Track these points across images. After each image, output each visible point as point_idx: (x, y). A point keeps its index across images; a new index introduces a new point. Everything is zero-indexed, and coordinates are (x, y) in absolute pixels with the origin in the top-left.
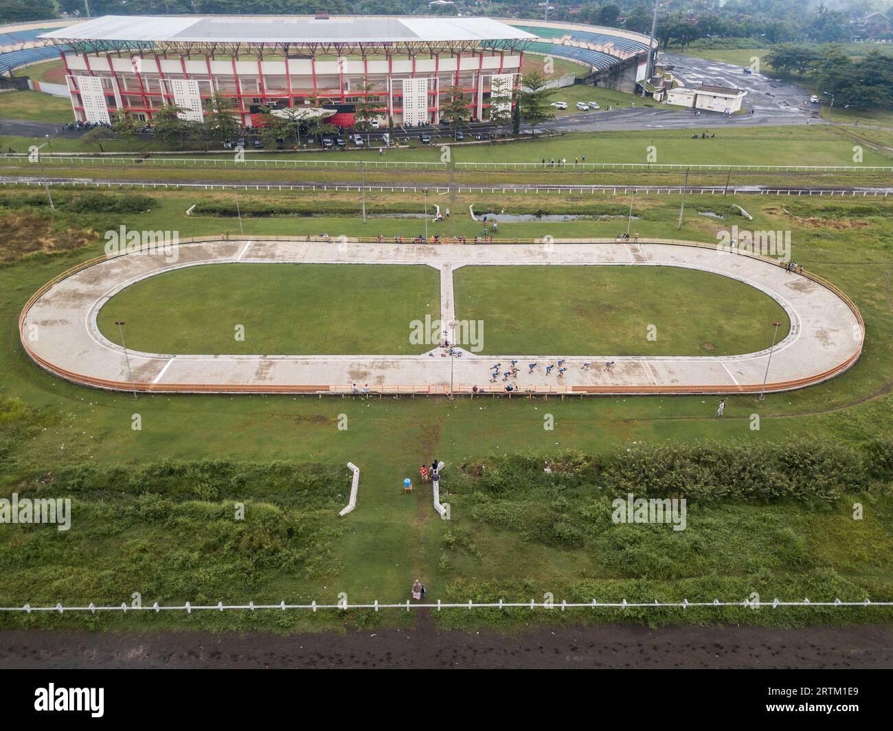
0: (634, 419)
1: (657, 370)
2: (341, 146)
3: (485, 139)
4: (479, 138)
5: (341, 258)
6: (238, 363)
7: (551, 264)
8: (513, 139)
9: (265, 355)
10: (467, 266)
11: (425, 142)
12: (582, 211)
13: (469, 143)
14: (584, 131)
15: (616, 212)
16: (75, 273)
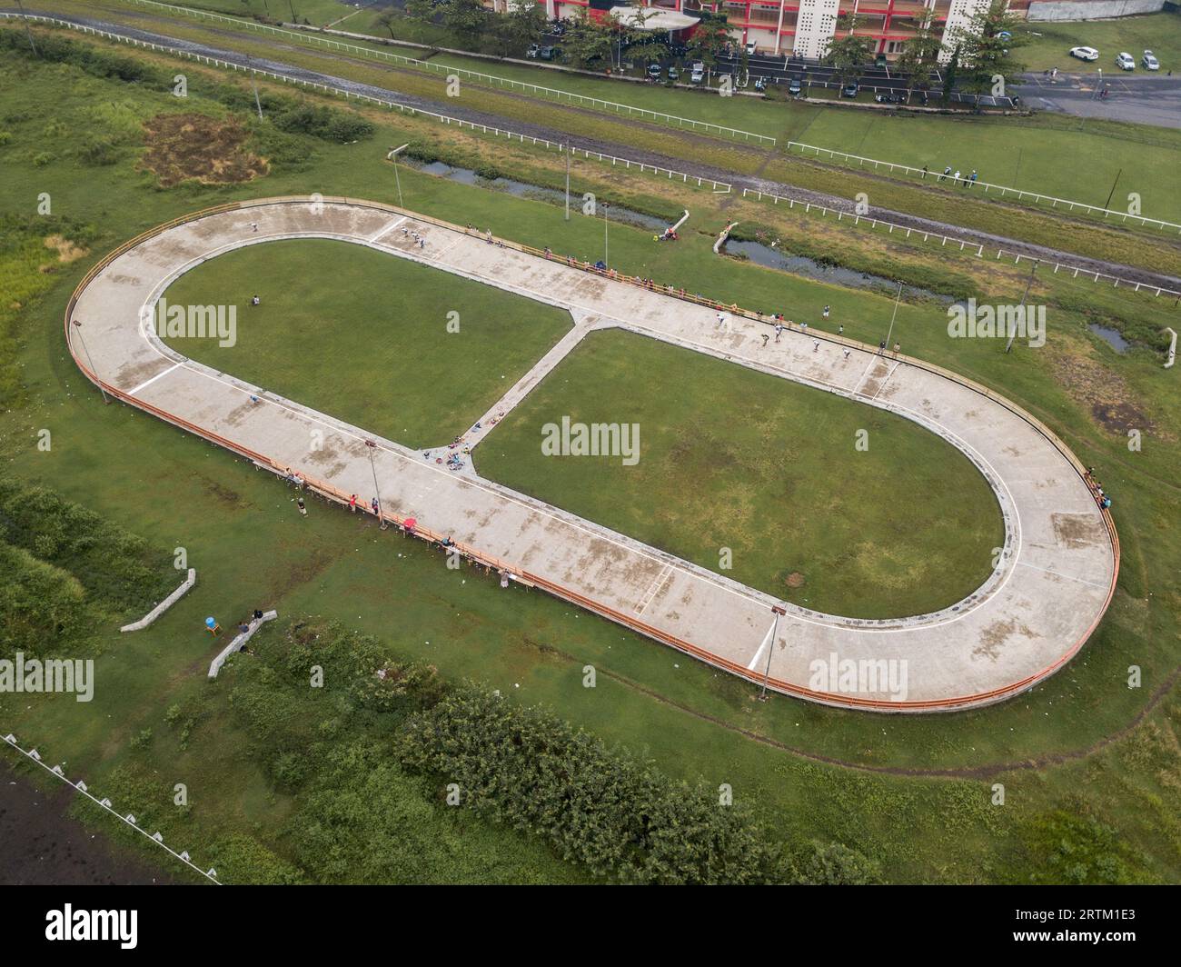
0: (557, 651)
1: (670, 588)
2: (671, 78)
3: (889, 101)
4: (879, 99)
5: (479, 271)
6: (233, 391)
7: (732, 360)
8: (935, 110)
9: (265, 390)
10: (618, 327)
11: (791, 93)
12: (891, 274)
13: (859, 104)
14: (1078, 113)
15: (944, 290)
16: (196, 219)
